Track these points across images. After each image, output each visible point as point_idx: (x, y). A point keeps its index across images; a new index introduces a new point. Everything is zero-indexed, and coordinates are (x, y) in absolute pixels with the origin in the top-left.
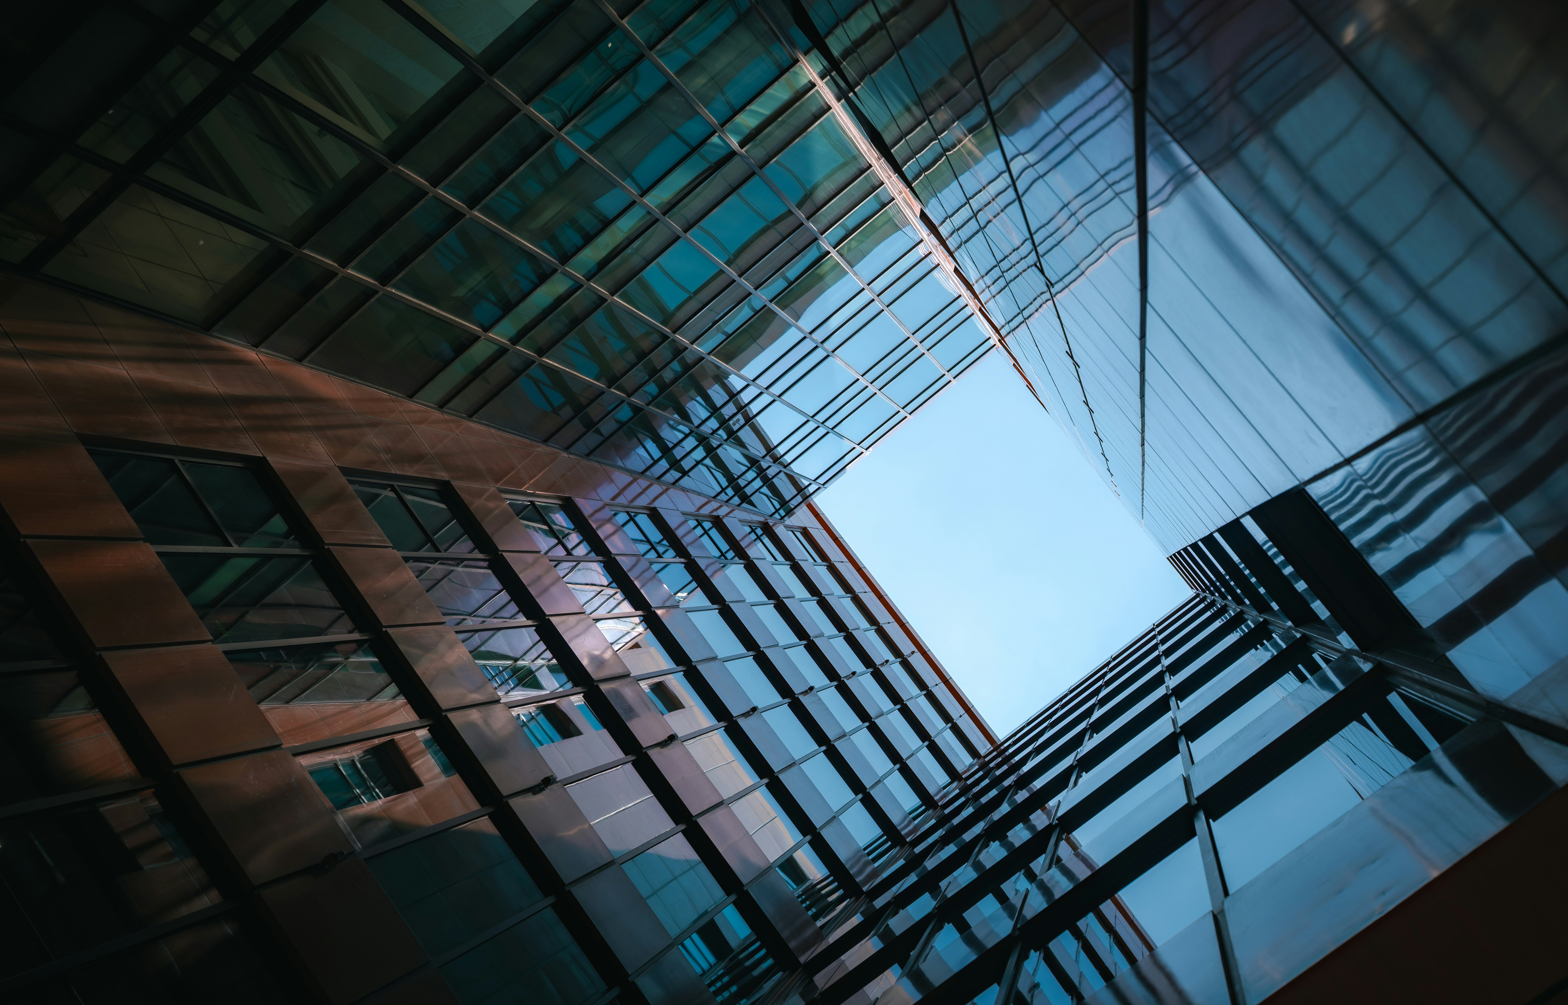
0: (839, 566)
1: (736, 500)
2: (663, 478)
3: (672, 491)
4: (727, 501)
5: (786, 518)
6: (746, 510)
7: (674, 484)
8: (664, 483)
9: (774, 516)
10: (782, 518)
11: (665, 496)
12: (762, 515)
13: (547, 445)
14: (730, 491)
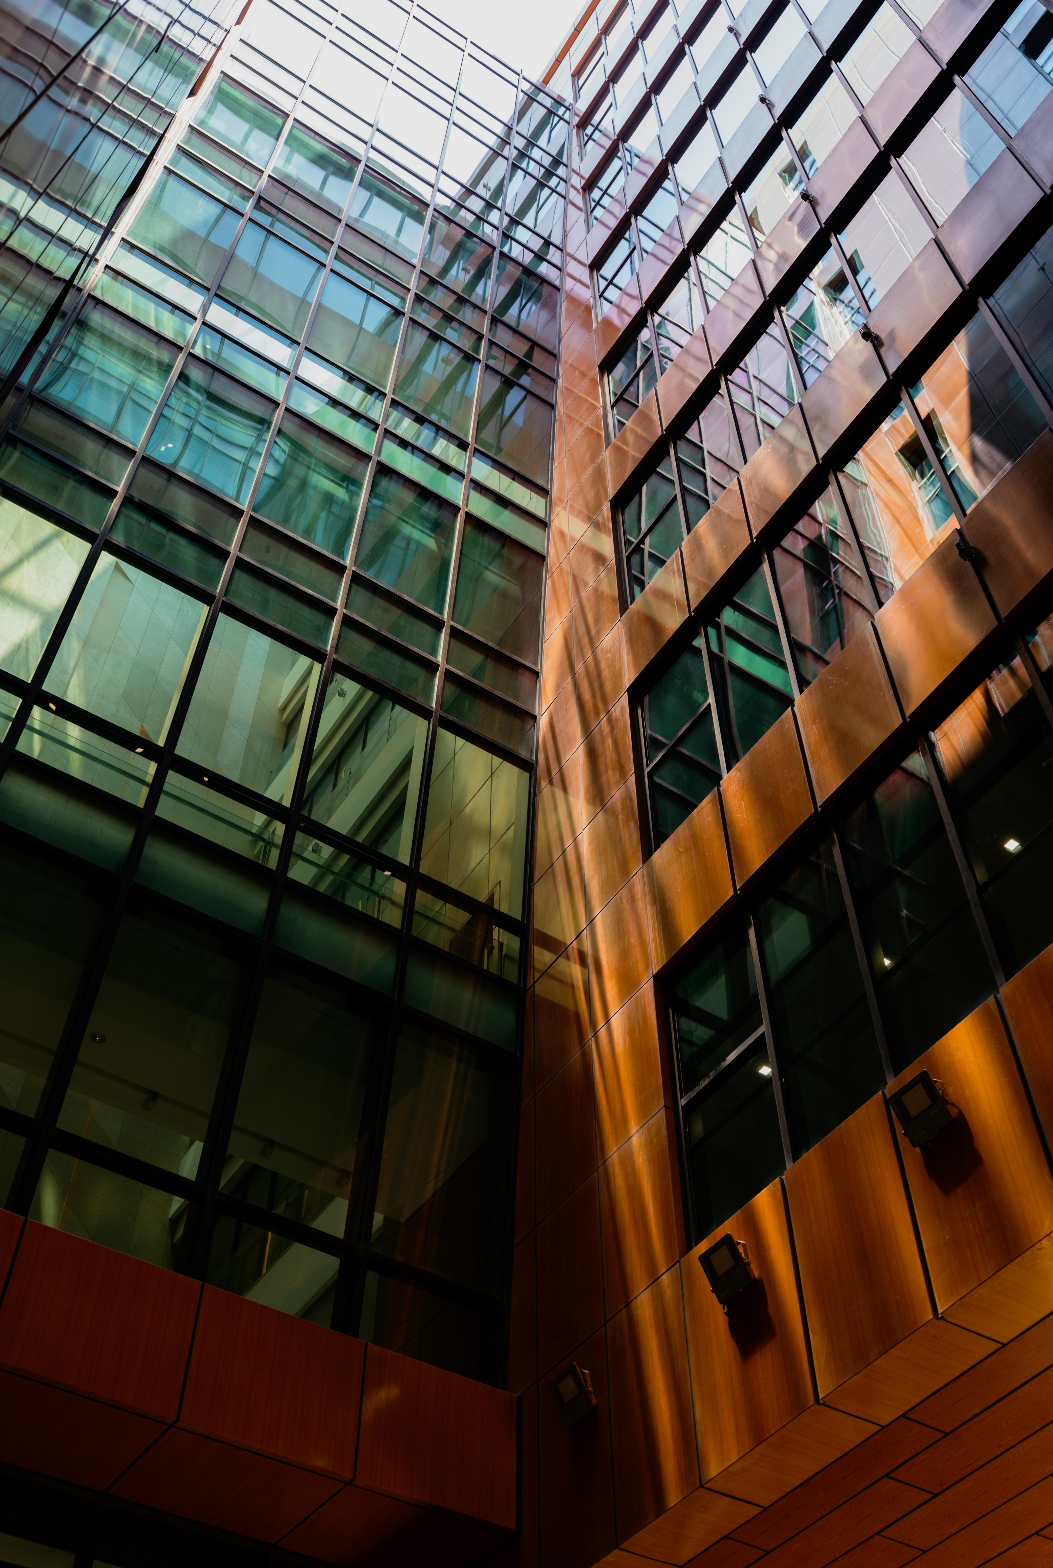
0: (602, 23)
1: (561, 171)
2: (559, 264)
3: (570, 249)
4: (565, 182)
5: (567, 104)
6: (570, 156)
7: (561, 250)
8: (564, 261)
9: (568, 120)
10: (567, 109)
11: (577, 256)
12: (570, 133)
13: (556, 403)
14: (553, 182)
